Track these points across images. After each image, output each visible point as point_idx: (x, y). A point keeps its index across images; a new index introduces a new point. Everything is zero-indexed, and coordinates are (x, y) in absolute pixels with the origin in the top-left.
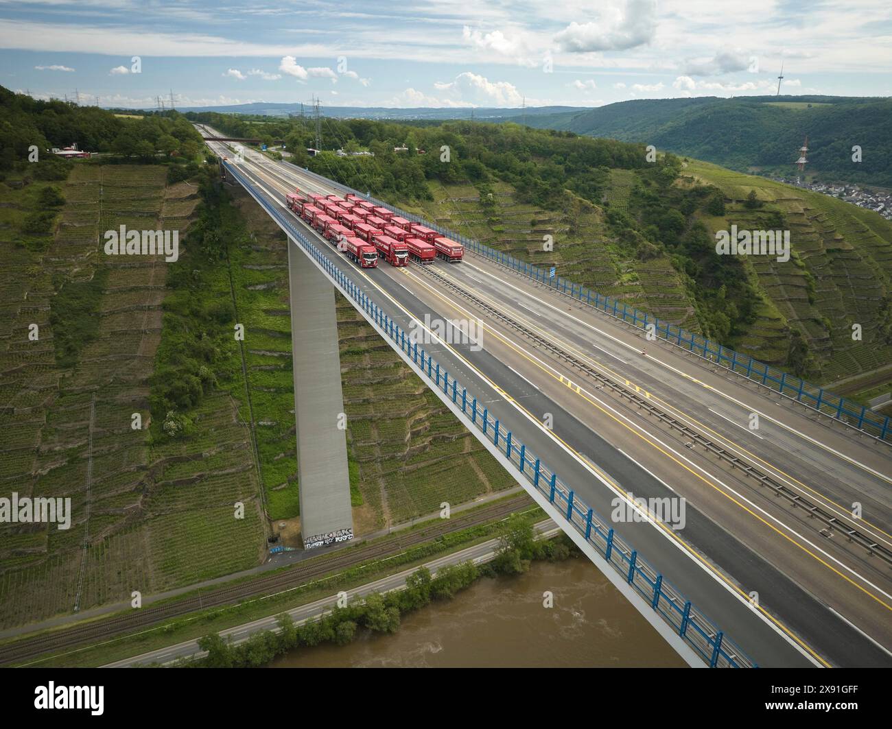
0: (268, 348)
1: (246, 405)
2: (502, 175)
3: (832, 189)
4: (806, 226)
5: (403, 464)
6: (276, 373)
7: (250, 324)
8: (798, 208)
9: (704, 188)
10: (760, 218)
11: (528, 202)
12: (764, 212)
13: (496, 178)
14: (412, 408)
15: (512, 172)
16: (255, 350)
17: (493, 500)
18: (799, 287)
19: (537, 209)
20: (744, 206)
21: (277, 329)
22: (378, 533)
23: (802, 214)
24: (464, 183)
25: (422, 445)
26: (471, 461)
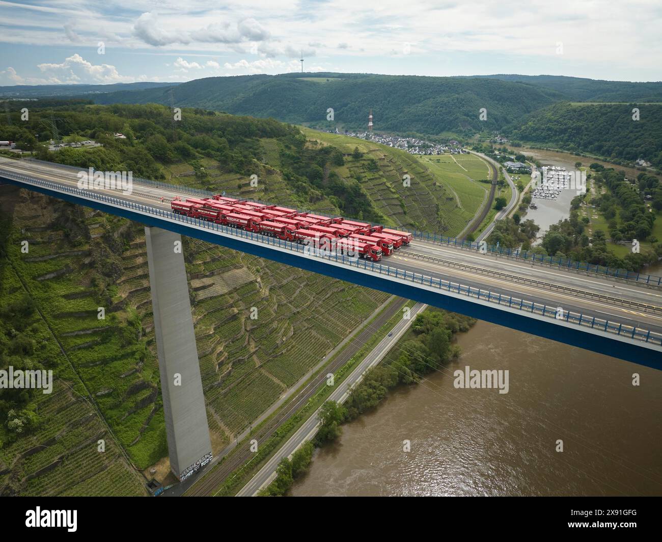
0: (80, 328)
1: (79, 383)
2: (205, 153)
3: (358, 135)
4: (388, 166)
5: (219, 390)
6: (96, 348)
7: (54, 311)
8: (380, 155)
9: (326, 148)
10: (363, 164)
11: (230, 171)
12: (364, 160)
13: (201, 155)
14: (213, 345)
15: (213, 150)
16: (68, 333)
17: (291, 394)
18: (397, 205)
19: (238, 176)
20: (353, 157)
21: (83, 310)
22: (229, 447)
23: (384, 159)
24: (179, 161)
25: (228, 371)
26: (263, 371)
